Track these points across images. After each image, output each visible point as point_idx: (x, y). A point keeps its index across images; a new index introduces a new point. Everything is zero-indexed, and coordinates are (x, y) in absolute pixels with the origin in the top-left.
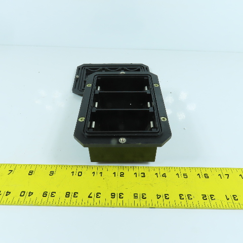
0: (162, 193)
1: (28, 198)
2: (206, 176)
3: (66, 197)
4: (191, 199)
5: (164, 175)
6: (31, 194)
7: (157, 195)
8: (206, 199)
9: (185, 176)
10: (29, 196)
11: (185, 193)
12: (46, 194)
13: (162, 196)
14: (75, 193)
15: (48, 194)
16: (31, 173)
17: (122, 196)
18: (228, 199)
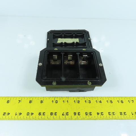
0: (100, 112)
1: (31, 116)
2: (122, 102)
3: (51, 115)
4: (115, 115)
5: (100, 102)
6: (32, 114)
7: (97, 113)
8: (122, 115)
9: (111, 102)
10: (32, 115)
11: (111, 112)
12: (40, 114)
13: (100, 114)
14: (55, 113)
15: (41, 114)
16: (30, 102)
17: (80, 114)
18: (133, 114)
